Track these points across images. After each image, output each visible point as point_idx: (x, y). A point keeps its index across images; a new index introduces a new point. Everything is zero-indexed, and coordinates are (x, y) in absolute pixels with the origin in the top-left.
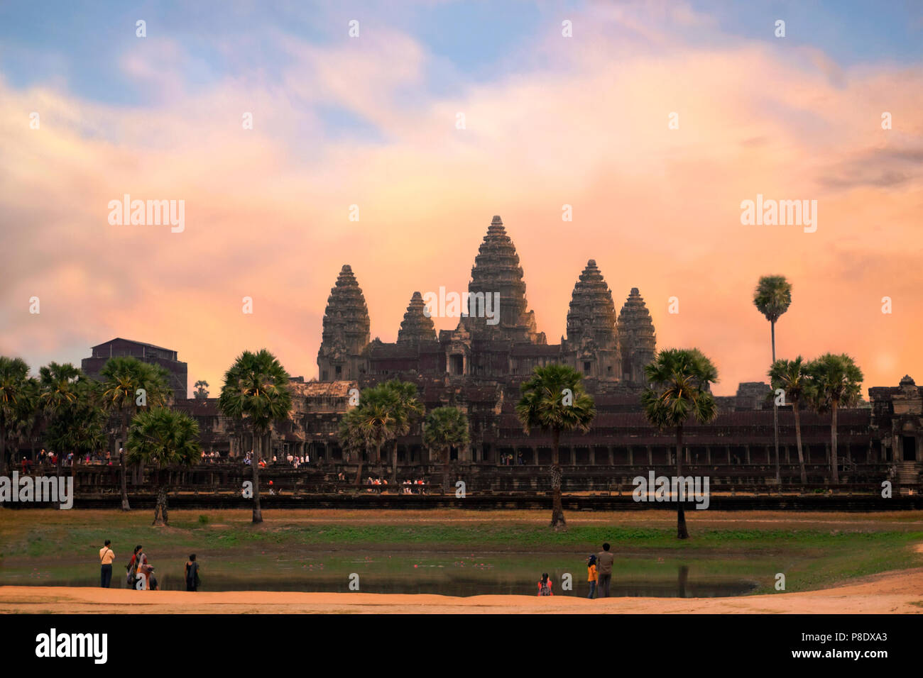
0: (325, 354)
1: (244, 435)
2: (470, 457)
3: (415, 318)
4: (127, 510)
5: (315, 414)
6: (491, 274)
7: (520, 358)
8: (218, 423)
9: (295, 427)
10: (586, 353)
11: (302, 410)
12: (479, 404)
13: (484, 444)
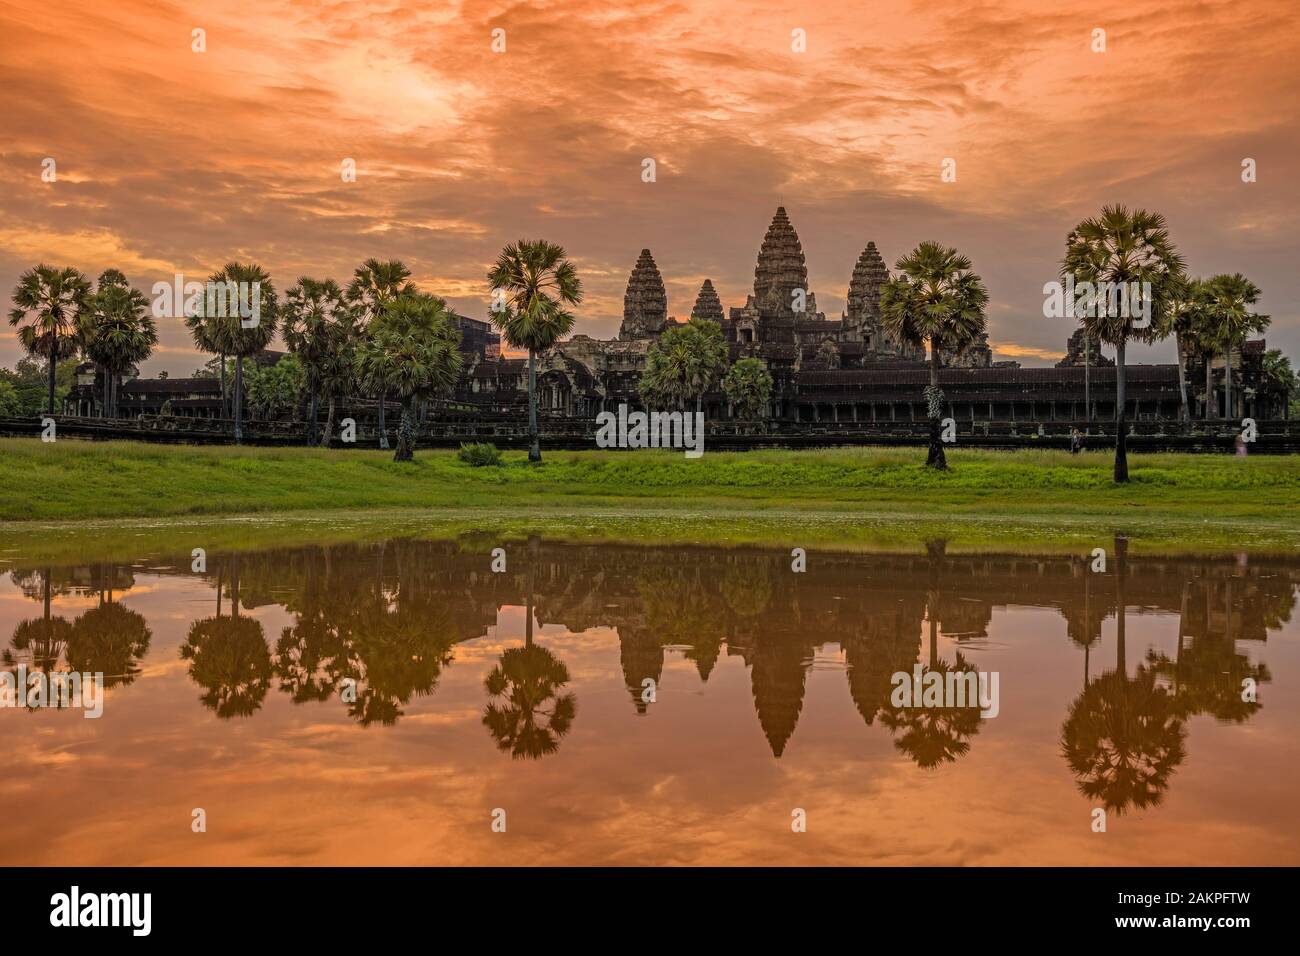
0: (626, 330)
1: (545, 389)
2: (769, 414)
3: (708, 301)
4: (384, 449)
5: (616, 371)
6: (777, 259)
7: (803, 333)
8: (521, 381)
9: (596, 383)
10: (866, 328)
11: (603, 367)
12: (779, 362)
13: (783, 400)
